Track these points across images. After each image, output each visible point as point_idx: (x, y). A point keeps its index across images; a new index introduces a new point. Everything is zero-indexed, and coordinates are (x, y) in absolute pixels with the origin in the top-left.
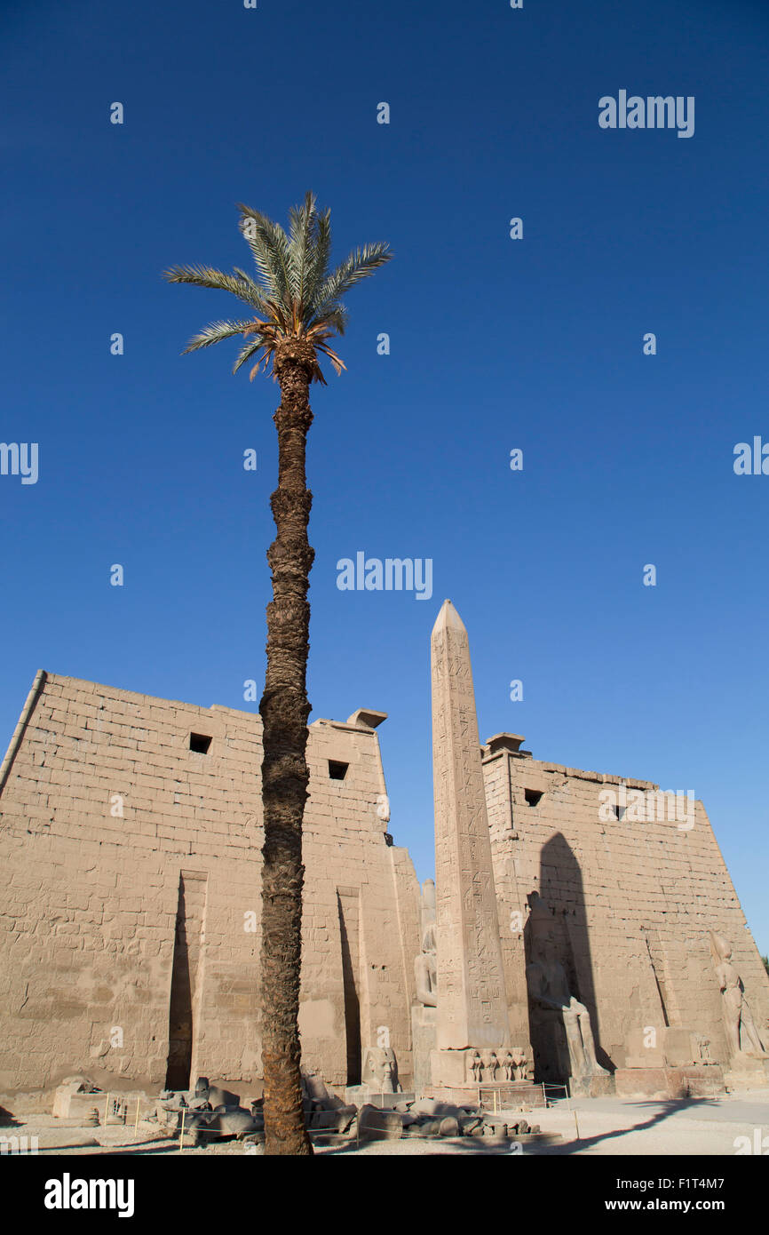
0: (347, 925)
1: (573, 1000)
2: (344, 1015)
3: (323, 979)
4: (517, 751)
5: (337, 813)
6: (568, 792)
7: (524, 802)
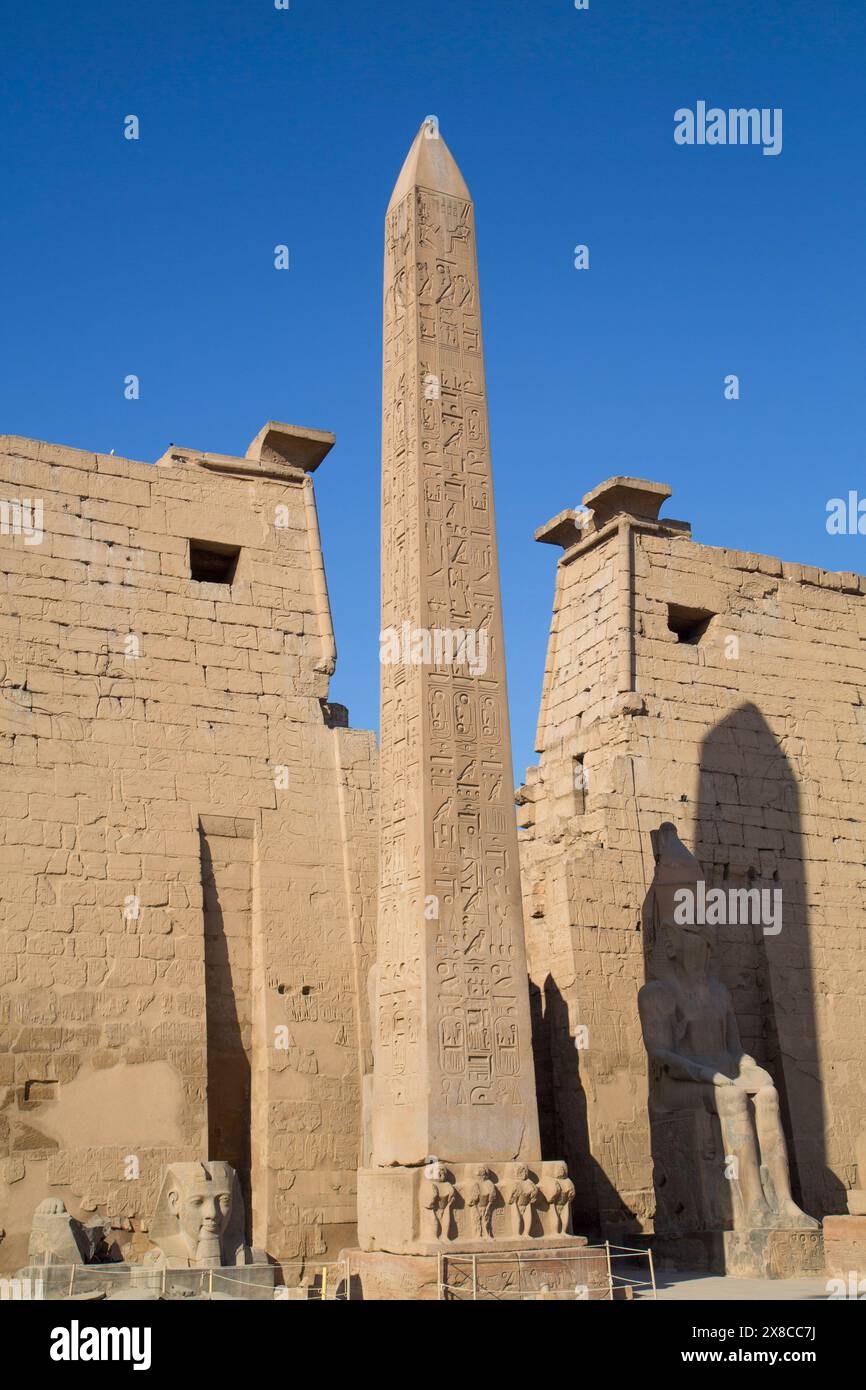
0: (223, 899)
1: (747, 1062)
2: (204, 1094)
3: (156, 1018)
4: (654, 520)
5: (206, 655)
6: (776, 612)
7: (666, 632)
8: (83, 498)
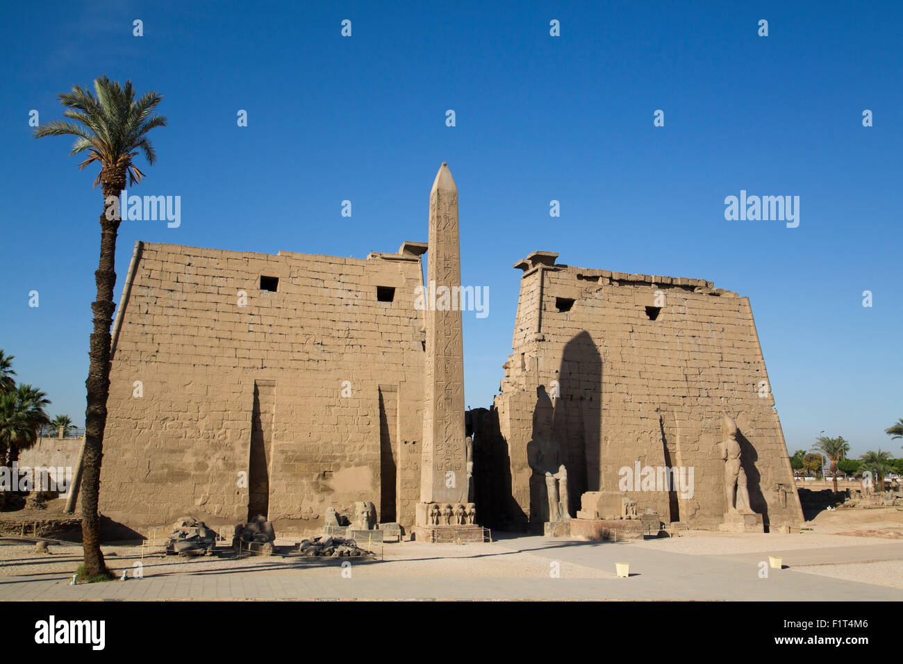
0: (387, 413)
2: (379, 476)
3: (364, 452)
4: (553, 265)
5: (382, 328)
6: (603, 297)
7: (555, 308)
8: (341, 275)
